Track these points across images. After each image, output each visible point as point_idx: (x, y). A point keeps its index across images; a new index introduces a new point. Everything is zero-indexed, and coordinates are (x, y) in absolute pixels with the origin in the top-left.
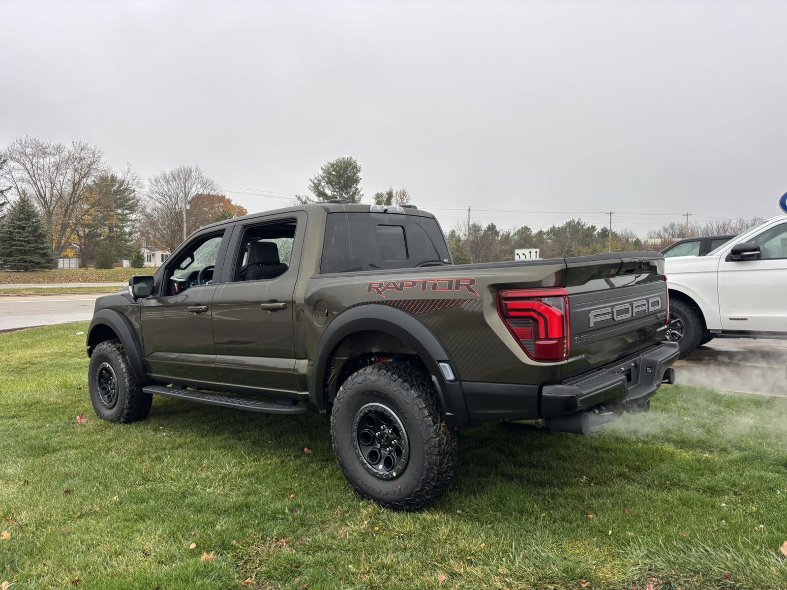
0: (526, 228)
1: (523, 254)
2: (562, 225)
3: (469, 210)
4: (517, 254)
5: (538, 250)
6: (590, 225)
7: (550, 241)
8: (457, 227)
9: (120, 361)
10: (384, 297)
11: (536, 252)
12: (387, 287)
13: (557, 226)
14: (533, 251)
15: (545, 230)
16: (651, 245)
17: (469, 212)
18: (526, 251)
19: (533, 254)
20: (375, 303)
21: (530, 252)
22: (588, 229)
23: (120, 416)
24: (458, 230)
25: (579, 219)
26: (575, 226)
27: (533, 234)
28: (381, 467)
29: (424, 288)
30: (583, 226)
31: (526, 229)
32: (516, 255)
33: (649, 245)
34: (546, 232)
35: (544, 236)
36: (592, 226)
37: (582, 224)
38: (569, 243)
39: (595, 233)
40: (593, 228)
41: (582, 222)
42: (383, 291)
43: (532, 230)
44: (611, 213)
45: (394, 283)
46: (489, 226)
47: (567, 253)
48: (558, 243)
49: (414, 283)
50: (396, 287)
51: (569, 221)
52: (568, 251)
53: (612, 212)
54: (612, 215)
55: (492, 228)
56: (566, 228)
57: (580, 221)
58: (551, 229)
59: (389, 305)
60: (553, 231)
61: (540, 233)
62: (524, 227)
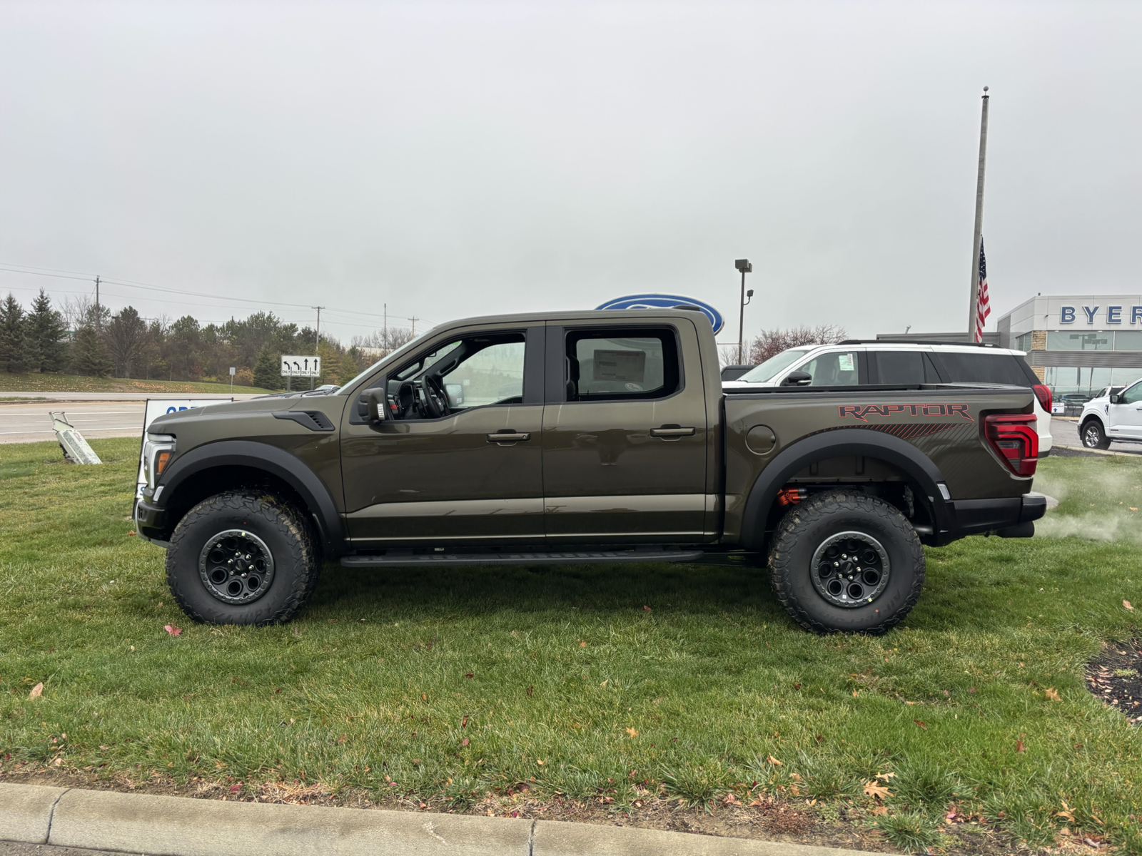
0: (189, 318)
1: (295, 363)
2: (246, 320)
3: (98, 282)
4: (285, 363)
5: (318, 359)
6: (287, 323)
7: (226, 341)
8: (65, 307)
9: (287, 522)
10: (865, 421)
11: (316, 361)
12: (867, 411)
13: (236, 320)
14: (311, 359)
15: (219, 325)
16: (369, 356)
17: (97, 285)
18: (300, 359)
19: (311, 364)
20: (853, 427)
21: (306, 361)
22: (286, 328)
23: (283, 613)
24: (66, 313)
25: (271, 312)
26: (265, 322)
27: (200, 329)
28: (845, 597)
29: (914, 412)
30: (276, 323)
31: (188, 322)
32: (283, 364)
33: (366, 356)
34: (221, 328)
35: (217, 334)
36: (291, 324)
37: (275, 320)
38: (266, 347)
39: (296, 335)
40: (293, 327)
41: (275, 317)
42: (863, 414)
43: (199, 323)
44: (319, 308)
45: (875, 407)
46: (125, 310)
47: (263, 362)
48: (240, 346)
49: (901, 408)
50: (878, 411)
51: (256, 314)
52: (264, 358)
53: (320, 306)
54: (321, 311)
55: (129, 314)
56: (251, 325)
57: (272, 316)
58: (228, 324)
59: (878, 430)
60: (232, 327)
61: (211, 327)
62: (186, 317)
